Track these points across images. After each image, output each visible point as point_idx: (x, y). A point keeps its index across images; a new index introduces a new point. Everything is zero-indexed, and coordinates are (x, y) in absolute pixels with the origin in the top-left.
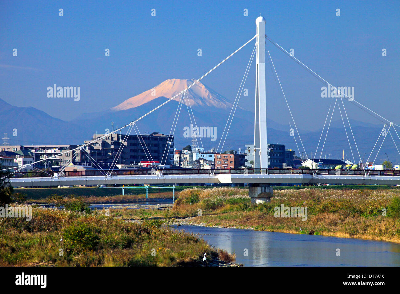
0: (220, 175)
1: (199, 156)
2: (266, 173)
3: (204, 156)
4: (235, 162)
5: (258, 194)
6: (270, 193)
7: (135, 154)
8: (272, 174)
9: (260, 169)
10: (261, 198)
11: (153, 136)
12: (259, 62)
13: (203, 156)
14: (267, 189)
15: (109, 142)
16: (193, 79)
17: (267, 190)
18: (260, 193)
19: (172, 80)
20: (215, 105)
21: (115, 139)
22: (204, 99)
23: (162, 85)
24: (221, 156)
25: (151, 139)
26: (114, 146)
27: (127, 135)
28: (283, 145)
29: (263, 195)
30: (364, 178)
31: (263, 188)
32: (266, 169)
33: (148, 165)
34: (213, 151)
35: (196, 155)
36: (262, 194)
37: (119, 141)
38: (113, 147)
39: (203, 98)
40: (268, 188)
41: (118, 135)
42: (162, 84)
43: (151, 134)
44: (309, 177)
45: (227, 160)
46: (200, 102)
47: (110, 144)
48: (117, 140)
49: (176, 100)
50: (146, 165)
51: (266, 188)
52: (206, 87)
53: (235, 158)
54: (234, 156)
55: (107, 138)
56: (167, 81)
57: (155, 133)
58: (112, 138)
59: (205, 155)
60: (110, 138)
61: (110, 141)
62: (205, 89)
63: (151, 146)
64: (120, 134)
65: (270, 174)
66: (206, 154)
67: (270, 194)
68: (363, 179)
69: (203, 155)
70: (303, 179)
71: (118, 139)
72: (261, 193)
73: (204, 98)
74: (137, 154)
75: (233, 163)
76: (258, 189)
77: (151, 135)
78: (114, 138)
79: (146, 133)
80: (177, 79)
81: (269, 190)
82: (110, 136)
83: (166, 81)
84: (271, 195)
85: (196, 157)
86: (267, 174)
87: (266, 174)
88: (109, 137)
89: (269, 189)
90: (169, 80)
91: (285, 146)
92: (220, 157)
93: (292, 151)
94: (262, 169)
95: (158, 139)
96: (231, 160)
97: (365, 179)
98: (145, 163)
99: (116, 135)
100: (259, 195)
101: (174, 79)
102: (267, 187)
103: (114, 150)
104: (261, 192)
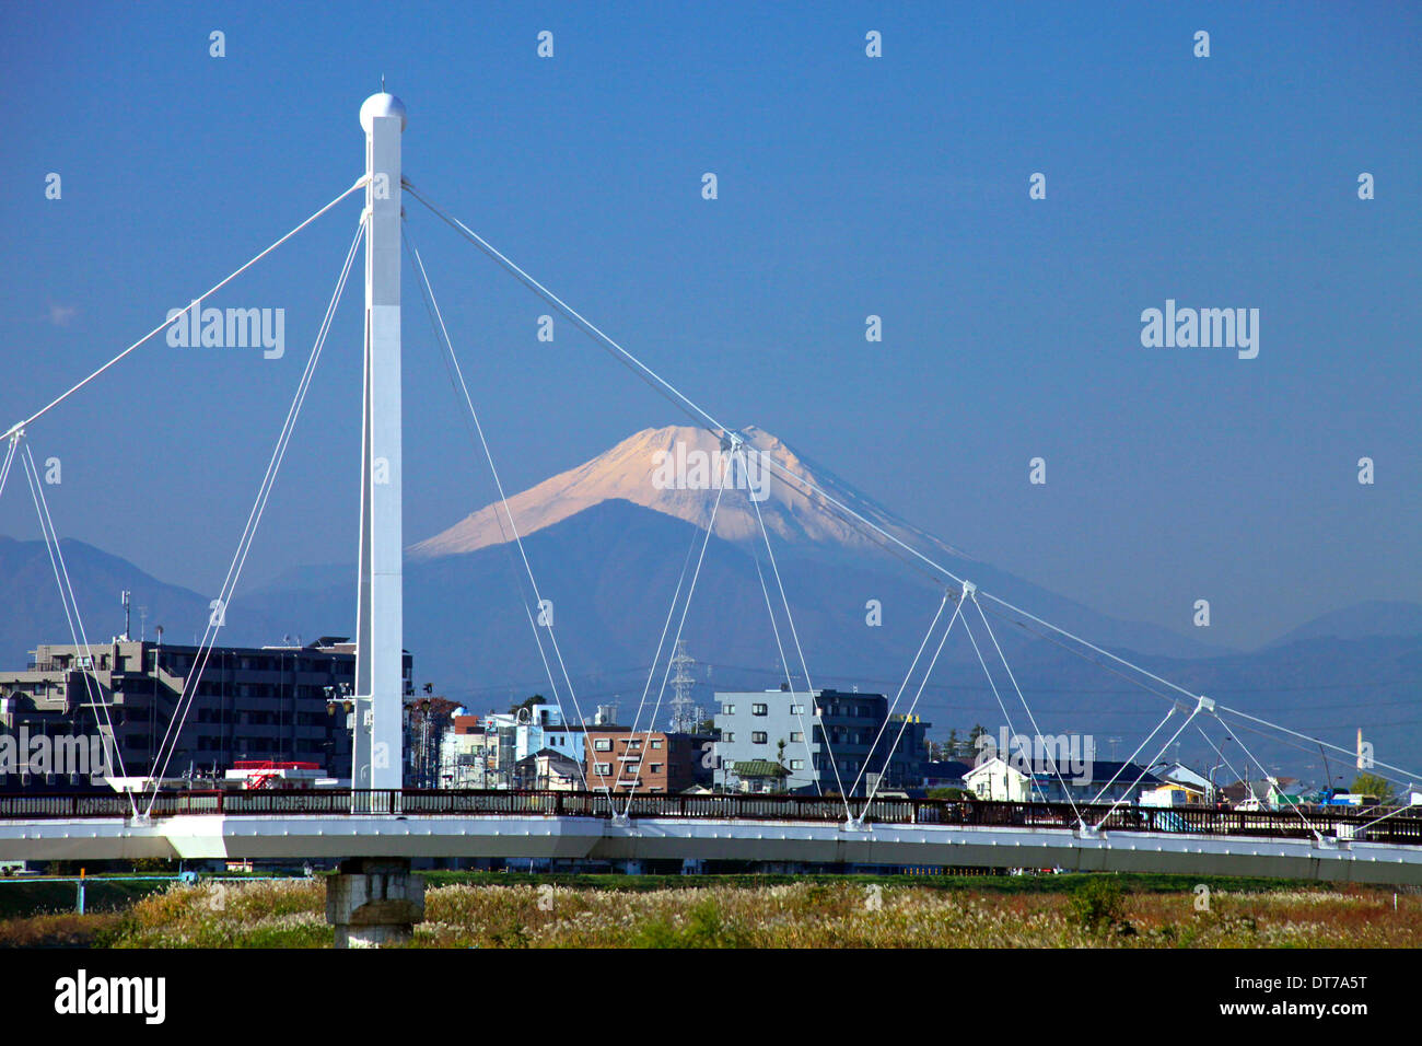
0: (177, 818)
1: (542, 740)
2: (392, 812)
3: (562, 743)
4: (669, 766)
5: (354, 907)
6: (407, 905)
7: (221, 730)
8: (416, 817)
9: (370, 791)
10: (368, 925)
11: (317, 651)
12: (374, 303)
13: (558, 741)
14: (395, 884)
15: (103, 678)
16: (752, 427)
17: (392, 892)
18: (361, 904)
19: (661, 430)
20: (838, 535)
21: (133, 665)
22: (797, 510)
23: (622, 453)
24: (611, 742)
25: (297, 667)
26: (124, 697)
27: (205, 649)
28: (880, 696)
29: (373, 912)
30: (842, 837)
31: (377, 883)
32: (393, 792)
33: (266, 777)
34: (604, 718)
35: (530, 735)
36: (368, 908)
37: (150, 674)
38: (119, 698)
39: (790, 504)
40: (400, 881)
41: (146, 646)
42: (621, 446)
43: (312, 646)
44: (592, 828)
45: (637, 759)
46: (779, 524)
47: (108, 685)
48: (139, 669)
49: (680, 516)
50: (255, 779)
51: (391, 879)
52: (804, 460)
53: (670, 752)
54: (666, 739)
55: (98, 660)
56: (644, 435)
57: (329, 641)
58: (120, 660)
59: (568, 736)
60: (111, 662)
61: (107, 674)
62: (801, 471)
63: (296, 694)
64: (153, 645)
65: (410, 817)
66: (573, 733)
67: (409, 907)
68: (836, 838)
69: (557, 735)
70: (562, 838)
71: (147, 664)
72: (367, 905)
73: (794, 507)
74: (232, 731)
75: (663, 771)
76: (355, 884)
77: (311, 650)
78: (127, 661)
79: (288, 639)
80: (681, 429)
81: (402, 890)
82: (112, 652)
83: (640, 433)
84: (414, 912)
85: (529, 742)
86: (394, 817)
87: (388, 817)
88: (108, 655)
89: (403, 885)
90: (652, 432)
91: (886, 700)
92: (607, 745)
93: (917, 721)
94: (378, 790)
95: (333, 666)
96: (656, 759)
97: (847, 837)
98: (253, 772)
99: (138, 648)
100: (355, 915)
101: (672, 429)
102: (397, 874)
103: (124, 712)
104: (365, 900)
